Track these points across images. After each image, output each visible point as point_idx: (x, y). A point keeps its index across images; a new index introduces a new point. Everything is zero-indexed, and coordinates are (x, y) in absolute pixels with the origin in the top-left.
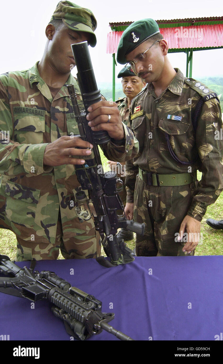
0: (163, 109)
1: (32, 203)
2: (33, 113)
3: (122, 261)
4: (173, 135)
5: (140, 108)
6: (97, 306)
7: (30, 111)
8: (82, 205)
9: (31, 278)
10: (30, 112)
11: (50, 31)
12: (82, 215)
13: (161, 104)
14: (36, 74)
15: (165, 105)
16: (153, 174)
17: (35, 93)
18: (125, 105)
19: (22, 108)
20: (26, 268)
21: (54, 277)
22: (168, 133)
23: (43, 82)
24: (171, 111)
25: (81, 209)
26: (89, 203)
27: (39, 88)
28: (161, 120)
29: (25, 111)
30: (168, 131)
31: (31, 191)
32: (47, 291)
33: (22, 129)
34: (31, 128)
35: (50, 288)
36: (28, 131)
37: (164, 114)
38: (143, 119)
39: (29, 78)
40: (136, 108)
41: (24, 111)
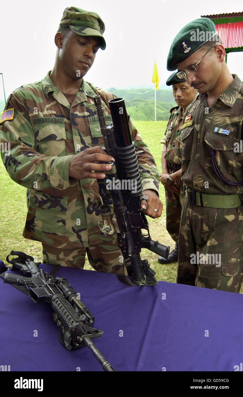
0: (212, 120)
1: (61, 211)
2: (53, 122)
3: (144, 282)
4: (218, 151)
5: (190, 117)
6: (88, 320)
7: (49, 120)
8: (105, 219)
9: (44, 281)
10: (49, 122)
11: (59, 39)
12: (105, 229)
13: (211, 115)
14: (50, 84)
15: (214, 116)
16: (196, 193)
17: (52, 103)
18: (179, 113)
19: (41, 118)
20: (42, 270)
21: (65, 285)
22: (212, 147)
23: (58, 91)
24: (220, 123)
25: (104, 223)
26: (112, 217)
27: (55, 98)
28: (207, 133)
29: (45, 121)
30: (213, 146)
31: (59, 199)
32: (50, 296)
33: (44, 139)
34: (52, 137)
35: (54, 294)
36: (50, 140)
37: (212, 126)
38: (191, 130)
39: (44, 89)
40: (188, 117)
41: (43, 121)
